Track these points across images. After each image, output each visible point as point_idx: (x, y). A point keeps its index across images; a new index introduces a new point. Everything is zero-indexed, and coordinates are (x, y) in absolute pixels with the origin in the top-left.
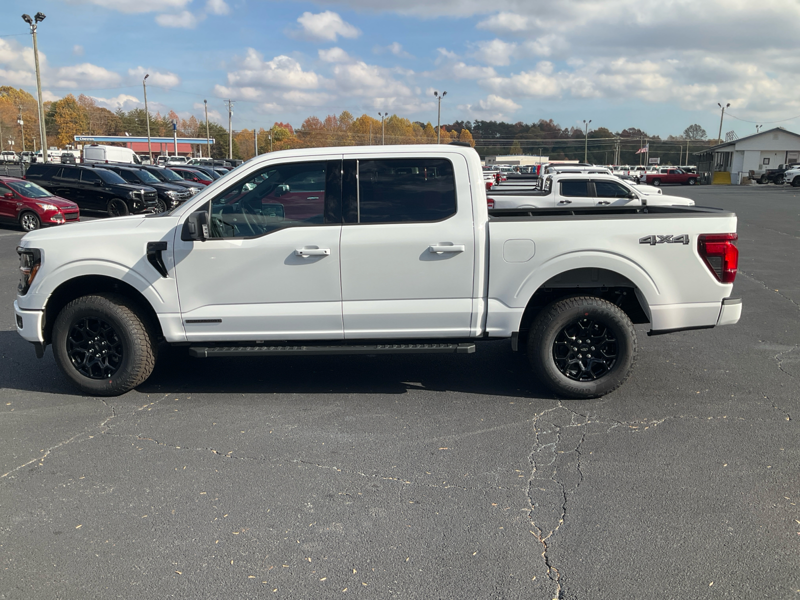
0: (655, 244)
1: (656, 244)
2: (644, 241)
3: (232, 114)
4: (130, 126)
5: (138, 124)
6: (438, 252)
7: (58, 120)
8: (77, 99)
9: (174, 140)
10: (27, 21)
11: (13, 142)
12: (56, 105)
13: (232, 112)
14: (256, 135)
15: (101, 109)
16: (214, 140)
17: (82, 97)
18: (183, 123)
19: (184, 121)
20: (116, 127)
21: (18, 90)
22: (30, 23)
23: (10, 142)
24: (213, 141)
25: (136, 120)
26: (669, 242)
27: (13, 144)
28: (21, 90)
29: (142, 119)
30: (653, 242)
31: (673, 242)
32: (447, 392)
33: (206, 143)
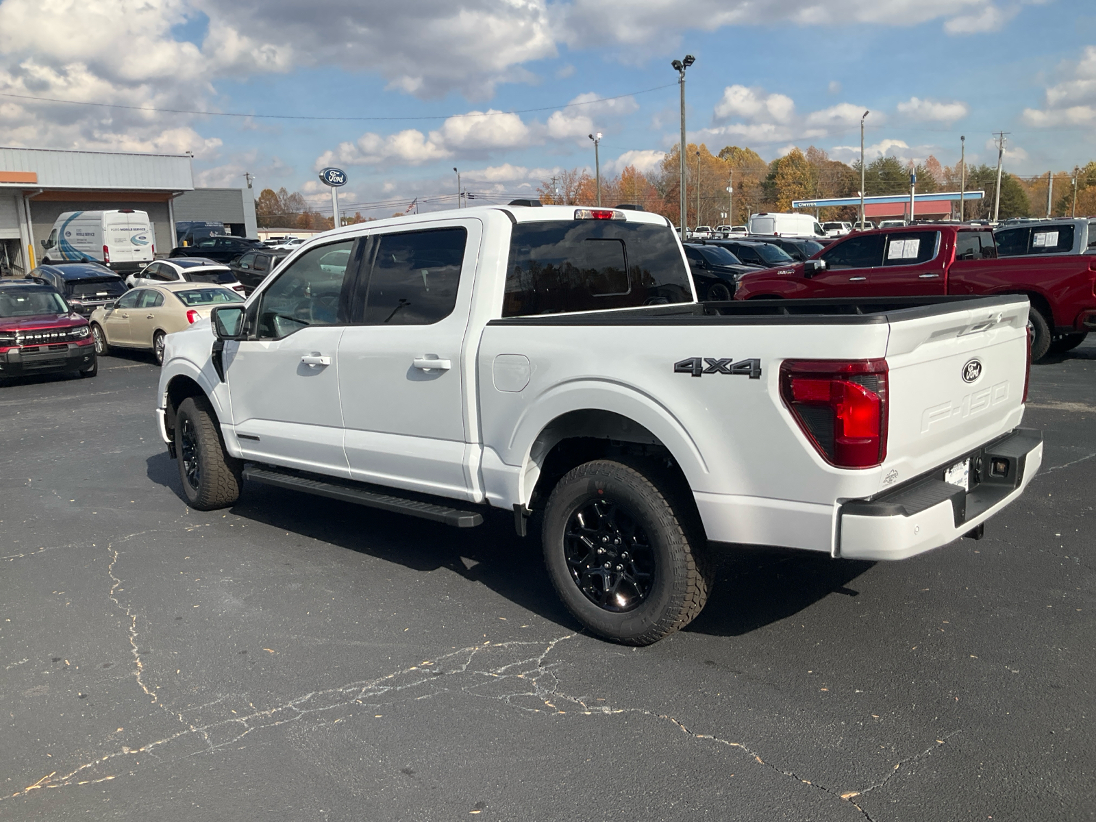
0: (700, 376)
1: (702, 375)
2: (682, 367)
3: (1004, 153)
4: (869, 183)
5: (882, 179)
6: (424, 369)
7: (779, 182)
8: (804, 154)
9: (911, 197)
10: (676, 68)
11: (726, 214)
12: (778, 164)
13: (1004, 150)
14: (1051, 180)
15: (835, 163)
16: (983, 192)
17: (812, 150)
18: (946, 172)
19: (947, 168)
20: (852, 184)
21: (744, 150)
22: (680, 71)
23: (722, 214)
24: (982, 194)
25: (880, 173)
26: (724, 371)
27: (726, 217)
28: (747, 149)
29: (887, 171)
30: (696, 370)
31: (731, 373)
32: (478, 583)
33: (959, 198)
